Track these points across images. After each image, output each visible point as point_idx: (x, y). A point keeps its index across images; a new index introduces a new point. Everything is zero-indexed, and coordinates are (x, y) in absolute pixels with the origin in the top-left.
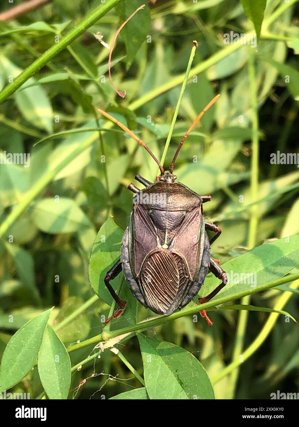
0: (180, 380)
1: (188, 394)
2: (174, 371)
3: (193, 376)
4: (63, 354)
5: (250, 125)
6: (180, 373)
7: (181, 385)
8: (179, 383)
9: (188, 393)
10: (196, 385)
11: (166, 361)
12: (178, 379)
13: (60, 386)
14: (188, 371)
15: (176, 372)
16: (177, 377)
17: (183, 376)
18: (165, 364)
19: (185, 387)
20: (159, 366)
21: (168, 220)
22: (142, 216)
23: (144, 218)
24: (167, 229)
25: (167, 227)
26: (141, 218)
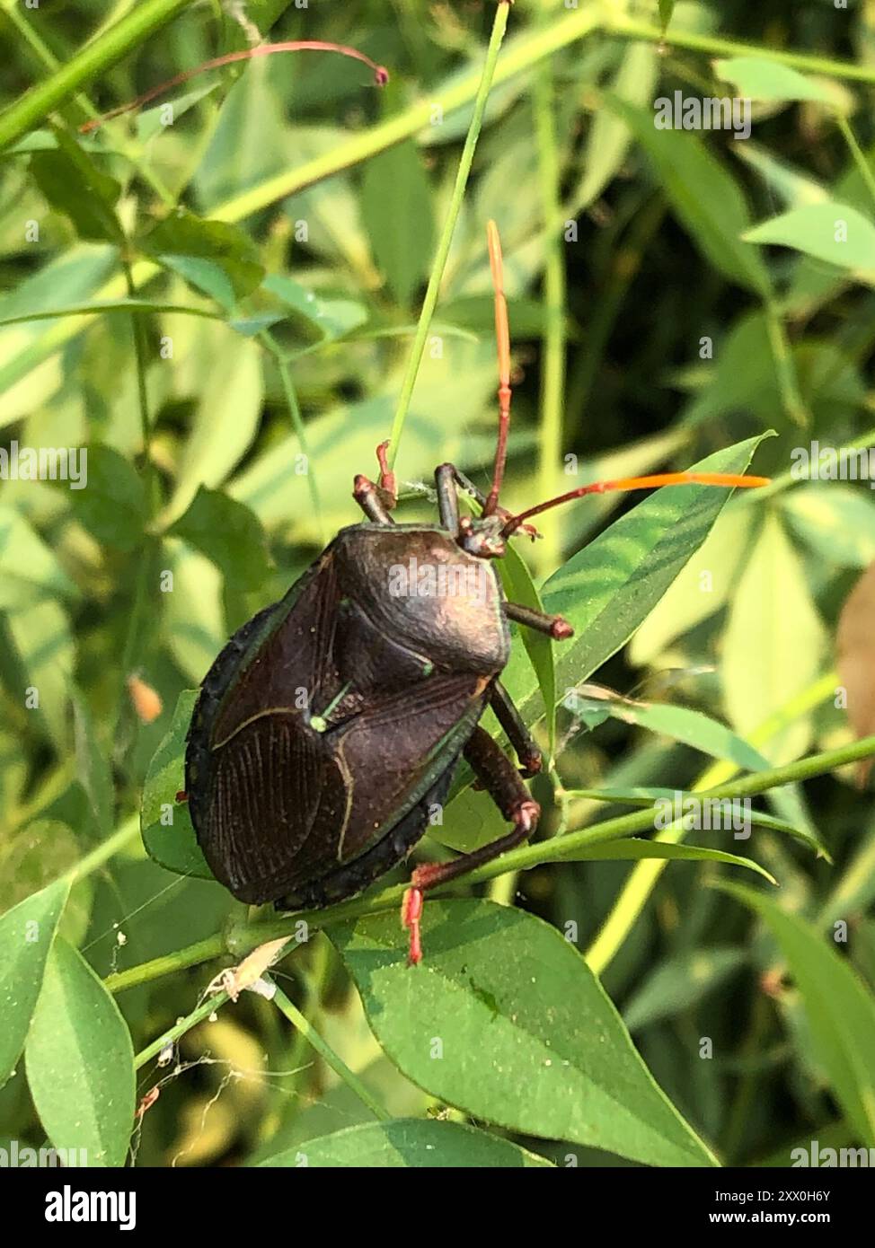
0: (481, 990)
1: (514, 1018)
2: (456, 975)
3: (516, 960)
4: (108, 1020)
6: (477, 970)
7: (486, 1002)
8: (480, 999)
9: (513, 1015)
10: (534, 980)
12: (475, 990)
13: (99, 1126)
15: (465, 975)
16: (470, 986)
17: (487, 974)
18: (425, 968)
19: (501, 1001)
20: (406, 979)
21: (369, 658)
22: (323, 599)
23: (323, 608)
24: (354, 681)
25: (355, 676)
26: (319, 603)
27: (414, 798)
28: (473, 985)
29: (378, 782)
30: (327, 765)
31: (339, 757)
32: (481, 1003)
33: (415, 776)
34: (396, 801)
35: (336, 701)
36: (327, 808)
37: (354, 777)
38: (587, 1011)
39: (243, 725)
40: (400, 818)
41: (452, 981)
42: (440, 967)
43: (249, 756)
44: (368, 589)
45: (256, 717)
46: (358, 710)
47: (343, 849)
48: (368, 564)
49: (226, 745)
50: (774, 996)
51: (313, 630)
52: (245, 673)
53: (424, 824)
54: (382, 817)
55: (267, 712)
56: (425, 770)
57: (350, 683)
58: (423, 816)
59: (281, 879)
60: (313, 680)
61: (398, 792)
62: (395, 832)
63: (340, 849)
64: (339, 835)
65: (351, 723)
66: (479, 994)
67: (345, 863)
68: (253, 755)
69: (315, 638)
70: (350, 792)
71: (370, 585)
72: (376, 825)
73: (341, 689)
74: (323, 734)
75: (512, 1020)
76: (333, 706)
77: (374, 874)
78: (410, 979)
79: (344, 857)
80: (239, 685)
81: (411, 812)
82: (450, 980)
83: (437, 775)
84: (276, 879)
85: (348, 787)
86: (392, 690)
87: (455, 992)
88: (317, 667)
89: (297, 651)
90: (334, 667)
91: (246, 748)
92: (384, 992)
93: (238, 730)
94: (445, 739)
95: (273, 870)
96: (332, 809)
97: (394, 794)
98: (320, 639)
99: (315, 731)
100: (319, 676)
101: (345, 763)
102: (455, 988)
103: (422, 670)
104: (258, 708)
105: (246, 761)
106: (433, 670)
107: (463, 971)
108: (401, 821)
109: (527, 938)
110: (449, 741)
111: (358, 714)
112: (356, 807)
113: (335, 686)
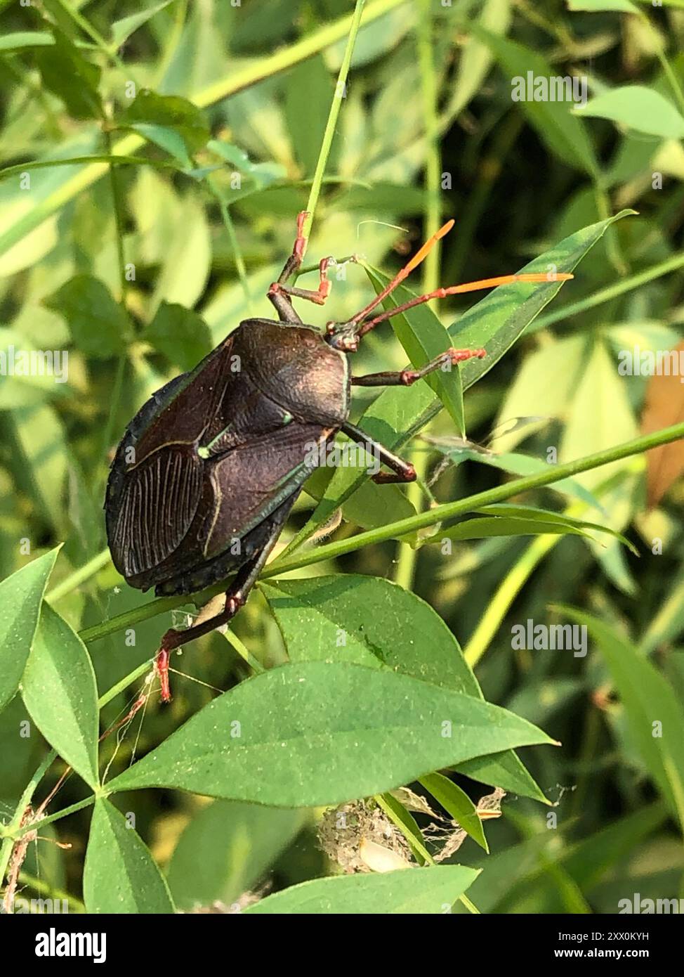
0: (373, 645)
1: (396, 668)
2: (355, 631)
3: (400, 625)
5: (420, 178)
6: (371, 629)
7: (377, 654)
8: (372, 651)
9: (395, 666)
10: (412, 642)
11: (332, 617)
12: (368, 644)
14: (385, 619)
15: (361, 632)
16: (365, 641)
17: (378, 634)
18: (333, 624)
19: (387, 655)
20: (318, 632)
21: (246, 407)
22: (222, 368)
23: (221, 374)
24: (233, 424)
25: (235, 420)
26: (219, 371)
27: (264, 514)
28: (367, 641)
29: (240, 499)
30: (205, 483)
31: (215, 477)
32: (373, 654)
33: (268, 497)
34: (251, 514)
35: (219, 437)
36: (200, 516)
37: (223, 493)
38: (450, 670)
39: (151, 453)
40: (252, 527)
41: (352, 636)
42: (344, 624)
43: (152, 476)
44: (253, 359)
45: (160, 447)
46: (233, 445)
47: (208, 547)
48: (257, 342)
49: (137, 468)
50: (603, 709)
51: (211, 389)
52: (159, 418)
53: (269, 534)
54: (239, 525)
55: (168, 444)
56: (275, 493)
57: (231, 425)
58: (269, 528)
59: (161, 569)
60: (205, 422)
61: (253, 507)
62: (247, 538)
63: (206, 547)
64: (207, 536)
65: (227, 454)
66: (372, 648)
67: (209, 558)
68: (155, 475)
69: (212, 394)
70: (219, 503)
71: (255, 356)
72: (234, 530)
73: (223, 429)
74: (205, 460)
75: (394, 670)
76: (216, 440)
77: (228, 570)
78: (321, 633)
79: (208, 553)
80: (153, 426)
81: (261, 524)
82: (351, 635)
83: (283, 498)
84: (159, 570)
85: (217, 501)
86: (260, 433)
87: (354, 644)
88: (209, 414)
89: (197, 403)
90: (221, 414)
91: (151, 469)
92: (302, 641)
93: (147, 456)
94: (293, 472)
95: (157, 562)
96: (203, 516)
97: (250, 508)
98: (214, 395)
99: (200, 458)
100: (210, 420)
101: (218, 481)
102: (354, 642)
103: (283, 419)
104: (164, 442)
105: (149, 479)
106: (292, 420)
107: (361, 629)
108: (254, 529)
109: (408, 610)
110: (296, 474)
111: (233, 448)
112: (221, 516)
113: (220, 426)
